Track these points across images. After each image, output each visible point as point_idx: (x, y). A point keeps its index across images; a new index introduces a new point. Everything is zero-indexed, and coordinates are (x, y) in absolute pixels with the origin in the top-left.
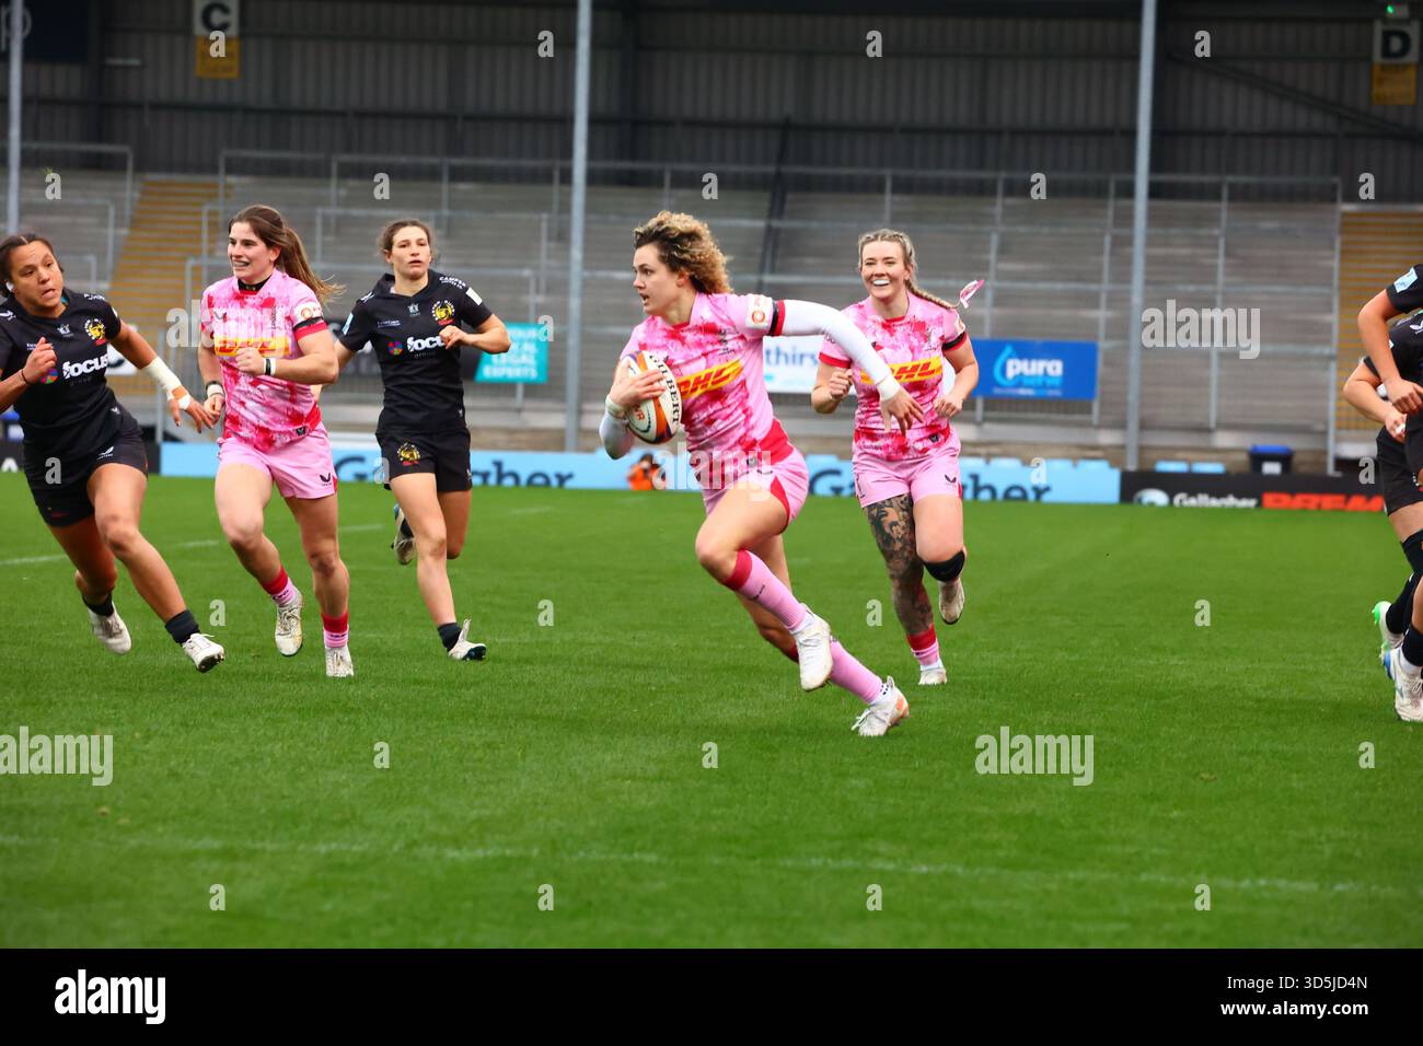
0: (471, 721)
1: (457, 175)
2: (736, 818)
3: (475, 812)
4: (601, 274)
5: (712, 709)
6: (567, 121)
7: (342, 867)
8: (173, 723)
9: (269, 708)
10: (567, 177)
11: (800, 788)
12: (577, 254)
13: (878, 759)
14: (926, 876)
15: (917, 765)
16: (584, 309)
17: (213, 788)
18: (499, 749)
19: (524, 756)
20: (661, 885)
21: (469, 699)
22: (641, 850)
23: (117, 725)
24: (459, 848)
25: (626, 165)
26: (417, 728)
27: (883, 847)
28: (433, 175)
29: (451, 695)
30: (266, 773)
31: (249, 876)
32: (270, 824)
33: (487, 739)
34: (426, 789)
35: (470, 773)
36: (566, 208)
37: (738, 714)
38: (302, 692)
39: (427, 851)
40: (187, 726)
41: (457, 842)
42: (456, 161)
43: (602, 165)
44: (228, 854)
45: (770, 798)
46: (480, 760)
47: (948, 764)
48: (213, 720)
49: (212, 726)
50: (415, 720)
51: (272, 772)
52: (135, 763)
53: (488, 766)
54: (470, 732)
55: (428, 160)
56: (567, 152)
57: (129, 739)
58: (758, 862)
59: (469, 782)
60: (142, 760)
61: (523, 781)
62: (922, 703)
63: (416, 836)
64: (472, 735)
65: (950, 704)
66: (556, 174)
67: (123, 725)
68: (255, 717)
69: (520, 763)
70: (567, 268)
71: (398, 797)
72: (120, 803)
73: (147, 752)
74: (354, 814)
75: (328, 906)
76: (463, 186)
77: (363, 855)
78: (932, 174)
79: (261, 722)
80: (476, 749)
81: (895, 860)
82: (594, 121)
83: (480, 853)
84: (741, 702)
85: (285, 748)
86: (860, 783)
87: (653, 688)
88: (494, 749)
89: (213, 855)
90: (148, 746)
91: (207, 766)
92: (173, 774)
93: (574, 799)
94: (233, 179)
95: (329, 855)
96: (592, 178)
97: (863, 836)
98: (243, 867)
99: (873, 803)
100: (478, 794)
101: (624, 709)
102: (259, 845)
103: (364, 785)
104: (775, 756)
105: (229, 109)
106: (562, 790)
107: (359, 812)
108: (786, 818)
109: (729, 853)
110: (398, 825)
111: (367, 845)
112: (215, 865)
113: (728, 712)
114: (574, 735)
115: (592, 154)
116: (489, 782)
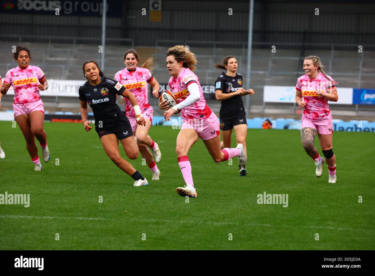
0: (221, 189)
1: (218, 46)
2: (291, 215)
3: (222, 213)
4: (255, 72)
5: (285, 186)
6: (247, 32)
7: (187, 226)
8: (143, 189)
9: (168, 185)
10: (247, 47)
11: (308, 207)
12: (249, 67)
13: (329, 200)
14: (342, 231)
15: (340, 202)
16: (251, 81)
17: (154, 206)
18: (228, 196)
19: (235, 198)
20: (271, 232)
21: (220, 183)
22: (265, 223)
23: (129, 189)
24: (218, 222)
25: (262, 43)
26: (207, 191)
27: (330, 223)
28: (211, 46)
29: (215, 182)
30: (167, 202)
31: (163, 229)
32: (168, 215)
33: (225, 194)
34: (209, 207)
35: (220, 203)
36: (246, 54)
37: (291, 188)
38: (177, 181)
39: (209, 223)
40: (147, 190)
41: (217, 221)
42: (218, 42)
43: (256, 43)
44: (157, 223)
45: (300, 210)
46: (223, 199)
47: (348, 201)
48: (153, 188)
49: (153, 190)
50: (206, 189)
51: (169, 202)
52: (133, 199)
53: (225, 201)
54: (220, 192)
55: (210, 42)
56: (247, 40)
57: (132, 193)
58: (297, 226)
59: (220, 205)
60: (135, 198)
61: (234, 205)
62: (342, 185)
63: (206, 219)
64: (221, 193)
65: (349, 185)
66: (244, 46)
67: (130, 189)
68: (165, 188)
69: (234, 200)
70: (246, 70)
71: (202, 209)
72: (130, 210)
73: (136, 196)
74: (190, 213)
75: (183, 237)
76: (219, 49)
77: (193, 224)
78: (344, 45)
79: (166, 189)
80: (222, 196)
81: (333, 226)
82: (254, 32)
83: (223, 223)
84: (292, 185)
85: (172, 196)
86: (324, 206)
87: (269, 181)
88: (227, 196)
89: (153, 223)
90: (137, 195)
91: (152, 200)
92: (143, 202)
93: (248, 210)
94: (159, 48)
95: (184, 223)
96: (253, 47)
97: (325, 220)
98: (161, 227)
99: (328, 211)
100: (222, 208)
101: (261, 186)
102: (165, 221)
103: (193, 205)
104: (301, 199)
105: (158, 29)
106: (245, 207)
107: (191, 212)
108: (304, 215)
109: (289, 224)
110: (201, 216)
111: (193, 221)
112: (154, 226)
113: (289, 187)
114: (248, 193)
115: (253, 40)
116: (225, 205)
